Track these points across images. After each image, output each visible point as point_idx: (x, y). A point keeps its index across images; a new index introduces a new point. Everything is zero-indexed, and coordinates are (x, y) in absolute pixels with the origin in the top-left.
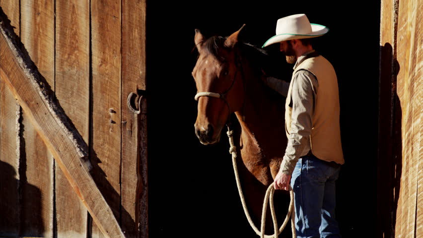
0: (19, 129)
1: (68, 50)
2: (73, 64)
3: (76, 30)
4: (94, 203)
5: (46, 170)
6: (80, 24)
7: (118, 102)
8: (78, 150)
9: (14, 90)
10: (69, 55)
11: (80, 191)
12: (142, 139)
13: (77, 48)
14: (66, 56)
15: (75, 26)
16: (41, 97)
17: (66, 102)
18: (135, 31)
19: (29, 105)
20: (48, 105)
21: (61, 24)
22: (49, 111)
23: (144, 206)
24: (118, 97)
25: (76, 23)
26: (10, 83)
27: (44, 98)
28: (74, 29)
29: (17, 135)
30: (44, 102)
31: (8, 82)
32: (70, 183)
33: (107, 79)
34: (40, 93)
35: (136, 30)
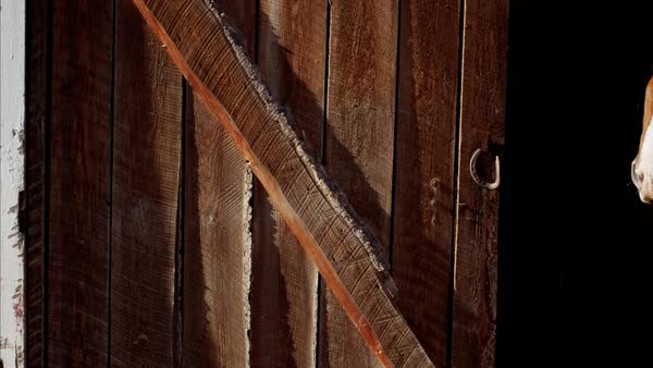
0: (250, 217)
1: (354, 67)
2: (363, 94)
3: (372, 31)
4: (401, 356)
5: (302, 295)
6: (380, 21)
7: (449, 167)
8: (372, 257)
9: (245, 143)
10: (355, 77)
11: (375, 335)
12: (491, 235)
13: (373, 65)
14: (351, 80)
15: (369, 23)
16: (300, 158)
17: (346, 167)
18: (489, 34)
19: (273, 172)
20: (315, 173)
21: (341, 19)
22: (315, 183)
23: (490, 359)
24: (450, 157)
25: (372, 18)
26: (238, 130)
27: (305, 158)
28: (368, 27)
29: (247, 230)
30: (305, 167)
31: (232, 128)
32: (352, 319)
33: (429, 123)
34: (299, 149)
35: (492, 33)
